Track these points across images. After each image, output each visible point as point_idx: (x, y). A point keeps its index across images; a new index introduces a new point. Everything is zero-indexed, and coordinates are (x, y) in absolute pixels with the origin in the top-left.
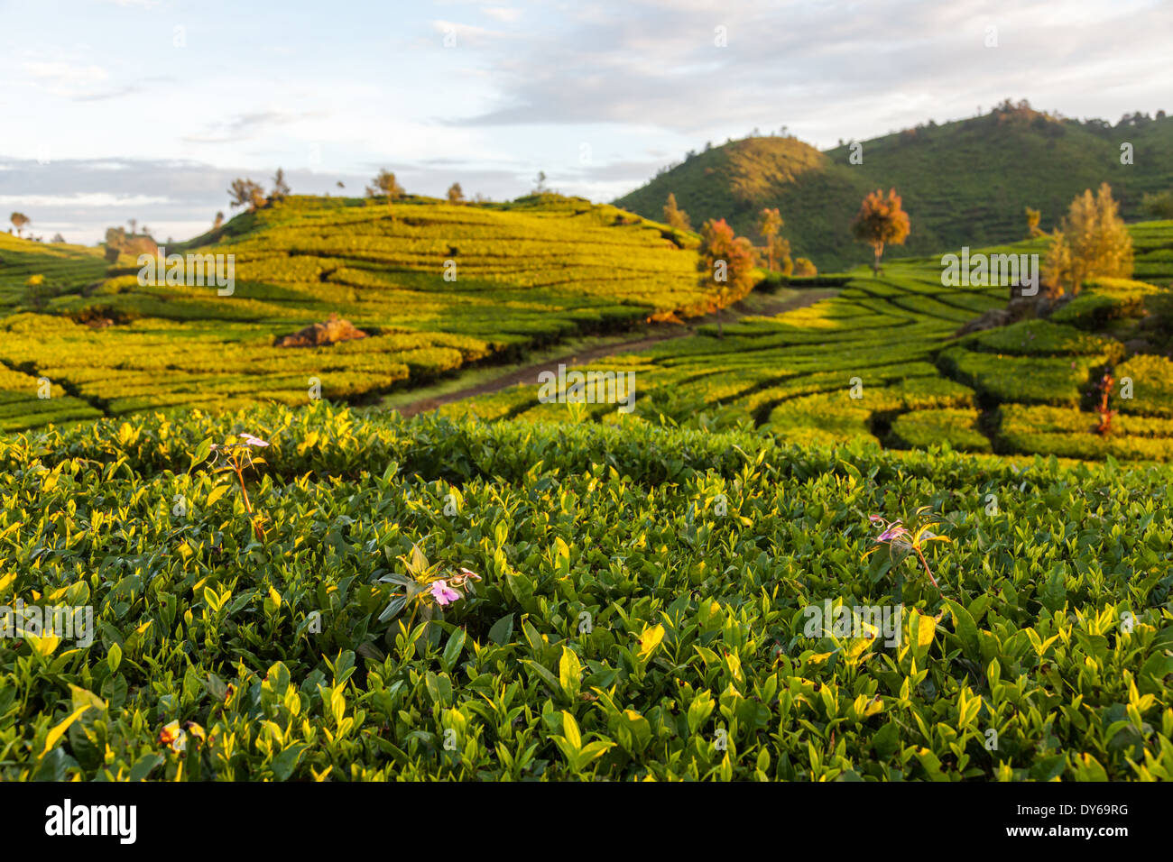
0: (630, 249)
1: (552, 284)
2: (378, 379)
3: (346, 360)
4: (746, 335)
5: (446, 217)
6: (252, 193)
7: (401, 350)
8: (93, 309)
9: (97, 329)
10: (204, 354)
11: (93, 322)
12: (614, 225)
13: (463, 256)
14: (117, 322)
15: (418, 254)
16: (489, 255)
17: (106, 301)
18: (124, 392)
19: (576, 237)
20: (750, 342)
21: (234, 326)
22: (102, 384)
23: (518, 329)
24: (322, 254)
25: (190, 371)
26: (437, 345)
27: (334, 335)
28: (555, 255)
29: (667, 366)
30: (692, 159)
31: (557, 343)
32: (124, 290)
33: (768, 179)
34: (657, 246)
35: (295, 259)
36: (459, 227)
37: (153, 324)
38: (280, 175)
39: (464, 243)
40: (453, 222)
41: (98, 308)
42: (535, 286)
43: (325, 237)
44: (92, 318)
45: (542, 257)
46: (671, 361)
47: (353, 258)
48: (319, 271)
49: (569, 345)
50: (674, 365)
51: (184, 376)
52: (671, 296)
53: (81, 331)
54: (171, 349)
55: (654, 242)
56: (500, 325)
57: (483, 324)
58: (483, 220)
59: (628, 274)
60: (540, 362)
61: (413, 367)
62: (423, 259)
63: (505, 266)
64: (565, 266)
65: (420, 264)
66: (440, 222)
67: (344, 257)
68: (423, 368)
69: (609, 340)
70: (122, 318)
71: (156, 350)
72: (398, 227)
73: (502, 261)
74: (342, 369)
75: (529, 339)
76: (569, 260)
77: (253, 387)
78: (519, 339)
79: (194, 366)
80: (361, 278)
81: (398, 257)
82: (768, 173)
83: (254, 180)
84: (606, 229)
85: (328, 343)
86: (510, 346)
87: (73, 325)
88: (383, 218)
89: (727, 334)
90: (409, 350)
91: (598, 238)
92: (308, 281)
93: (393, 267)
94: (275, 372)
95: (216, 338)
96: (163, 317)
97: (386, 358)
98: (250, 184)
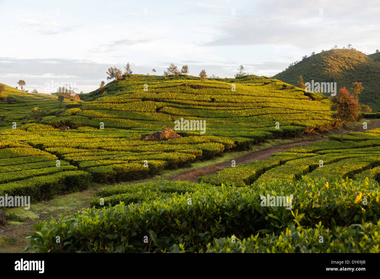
0: (291, 100)
1: (258, 115)
2: (190, 155)
3: (174, 147)
4: (354, 140)
5: (209, 85)
6: (117, 73)
7: (197, 143)
8: (61, 122)
9: (63, 130)
10: (112, 143)
11: (61, 127)
12: (282, 89)
13: (217, 102)
14: (71, 128)
15: (198, 101)
16: (229, 102)
17: (66, 119)
18: (83, 158)
19: (266, 94)
20: (356, 144)
21: (122, 131)
22: (72, 154)
23: (247, 135)
24: (156, 100)
25: (108, 150)
26: (212, 141)
27: (167, 136)
28: (258, 102)
29: (321, 154)
30: (305, 60)
31: (264, 141)
32: (73, 114)
33: (341, 68)
34: (303, 99)
35: (145, 102)
36: (215, 89)
37: (86, 129)
38: (128, 66)
39: (217, 96)
40: (212, 87)
41: (63, 121)
42: (250, 116)
43: (157, 93)
44: (61, 126)
45: (253, 103)
46: (322, 152)
47: (170, 102)
48: (156, 107)
49: (269, 142)
50: (324, 154)
51: (106, 152)
52: (313, 121)
53: (56, 131)
54: (98, 140)
55: (301, 97)
56: (238, 133)
57: (231, 132)
58: (225, 86)
59: (293, 111)
60: (257, 150)
61: (204, 151)
62: (200, 103)
63: (236, 107)
64: (263, 107)
65: (199, 105)
66: (206, 87)
67: (166, 102)
68: (209, 151)
69: (286, 141)
70: (73, 126)
71: (91, 140)
72: (188, 89)
73: (235, 105)
74: (173, 151)
75: (253, 140)
76: (265, 105)
77: (138, 158)
78: (248, 140)
79: (109, 148)
80: (174, 111)
81: (189, 102)
82: (341, 66)
83: (118, 68)
84: (279, 91)
85: (165, 139)
86: (244, 143)
87: (53, 129)
88: (181, 85)
89: (345, 140)
90: (201, 143)
91: (276, 95)
92: (151, 112)
93: (187, 106)
94: (145, 151)
95: (116, 136)
96: (90, 126)
97: (192, 147)
98: (116, 69)
